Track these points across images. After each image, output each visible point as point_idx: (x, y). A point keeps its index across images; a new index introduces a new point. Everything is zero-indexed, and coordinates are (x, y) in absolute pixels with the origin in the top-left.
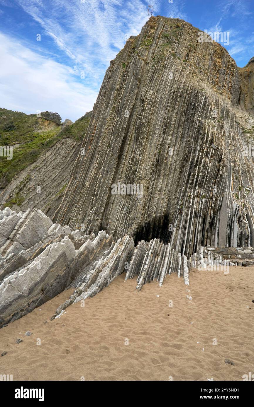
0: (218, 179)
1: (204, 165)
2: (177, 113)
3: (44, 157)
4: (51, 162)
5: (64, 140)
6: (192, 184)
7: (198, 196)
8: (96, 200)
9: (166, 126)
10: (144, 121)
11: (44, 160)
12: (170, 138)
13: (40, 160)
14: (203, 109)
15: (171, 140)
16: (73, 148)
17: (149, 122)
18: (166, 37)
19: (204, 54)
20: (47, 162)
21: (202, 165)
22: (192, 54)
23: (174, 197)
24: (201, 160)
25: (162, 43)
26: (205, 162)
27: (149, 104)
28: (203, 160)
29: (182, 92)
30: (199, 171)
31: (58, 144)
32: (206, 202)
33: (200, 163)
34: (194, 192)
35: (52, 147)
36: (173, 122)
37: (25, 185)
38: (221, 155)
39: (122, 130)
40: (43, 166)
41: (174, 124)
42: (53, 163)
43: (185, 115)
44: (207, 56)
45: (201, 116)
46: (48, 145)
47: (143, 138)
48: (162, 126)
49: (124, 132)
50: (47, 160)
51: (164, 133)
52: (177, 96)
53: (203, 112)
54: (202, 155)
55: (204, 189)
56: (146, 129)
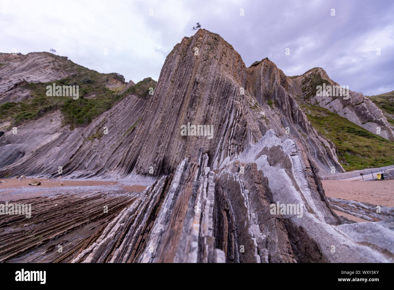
0: (244, 136)
1: (237, 127)
2: (217, 93)
3: (116, 107)
4: (121, 110)
5: (130, 96)
6: (229, 137)
7: (233, 144)
8: (163, 140)
9: (211, 100)
10: (197, 95)
11: (116, 108)
12: (213, 107)
13: (113, 108)
14: (234, 94)
15: (213, 108)
16: (136, 102)
17: (200, 96)
18: (210, 44)
19: (230, 58)
20: (118, 110)
21: (236, 127)
22: (224, 57)
23: (214, 142)
24: (235, 124)
25: (207, 48)
26: (238, 125)
27: (201, 85)
28: (236, 124)
29: (221, 82)
30: (234, 130)
31: (126, 98)
32: (238, 148)
33: (235, 126)
34: (231, 141)
35: (122, 99)
36: (215, 99)
37: (103, 125)
38: (246, 123)
39: (181, 98)
40: (116, 112)
41: (216, 100)
42: (123, 111)
43: (223, 96)
44: (231, 59)
45: (233, 98)
46: (118, 98)
47: (196, 105)
48: (208, 100)
49: (182, 99)
50: (118, 108)
51: (209, 104)
52: (218, 84)
53: (234, 96)
54: (236, 122)
55: (236, 140)
56: (198, 100)
